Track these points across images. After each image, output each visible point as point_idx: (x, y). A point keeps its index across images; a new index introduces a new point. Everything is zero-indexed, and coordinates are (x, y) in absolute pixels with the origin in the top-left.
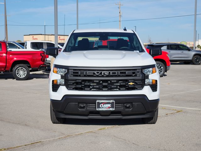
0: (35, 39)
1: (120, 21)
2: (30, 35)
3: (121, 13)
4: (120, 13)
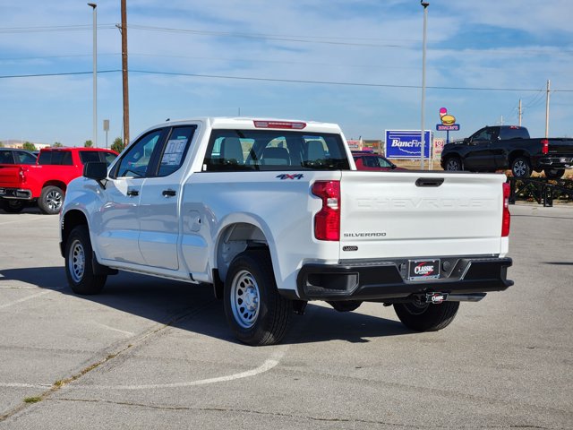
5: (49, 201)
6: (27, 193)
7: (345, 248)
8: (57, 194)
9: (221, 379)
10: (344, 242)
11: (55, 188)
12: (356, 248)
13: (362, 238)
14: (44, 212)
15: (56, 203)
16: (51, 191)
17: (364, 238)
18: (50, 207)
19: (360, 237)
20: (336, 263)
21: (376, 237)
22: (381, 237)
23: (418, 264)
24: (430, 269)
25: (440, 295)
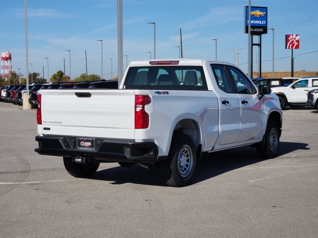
21: (57, 124)
22: (60, 124)
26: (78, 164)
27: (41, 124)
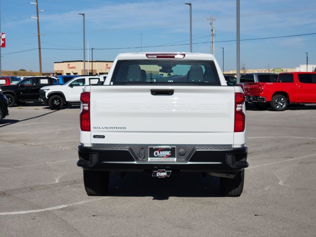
0: (71, 68)
1: (212, 42)
2: (63, 62)
3: (214, 31)
4: (212, 31)
5: (277, 103)
6: (263, 99)
7: (95, 137)
8: (282, 99)
9: (21, 212)
10: (93, 132)
11: (281, 96)
12: (103, 137)
13: (107, 130)
14: (274, 109)
15: (282, 104)
16: (278, 98)
17: (109, 130)
18: (278, 107)
19: (105, 129)
20: (90, 146)
21: (118, 130)
22: (122, 130)
23: (157, 149)
24: (168, 153)
25: (164, 172)
26: (162, 179)
27: (89, 130)
